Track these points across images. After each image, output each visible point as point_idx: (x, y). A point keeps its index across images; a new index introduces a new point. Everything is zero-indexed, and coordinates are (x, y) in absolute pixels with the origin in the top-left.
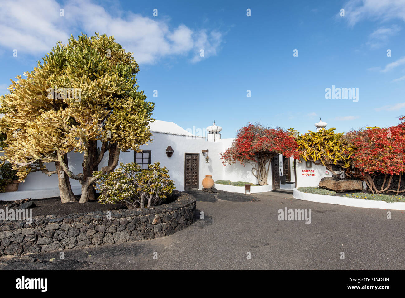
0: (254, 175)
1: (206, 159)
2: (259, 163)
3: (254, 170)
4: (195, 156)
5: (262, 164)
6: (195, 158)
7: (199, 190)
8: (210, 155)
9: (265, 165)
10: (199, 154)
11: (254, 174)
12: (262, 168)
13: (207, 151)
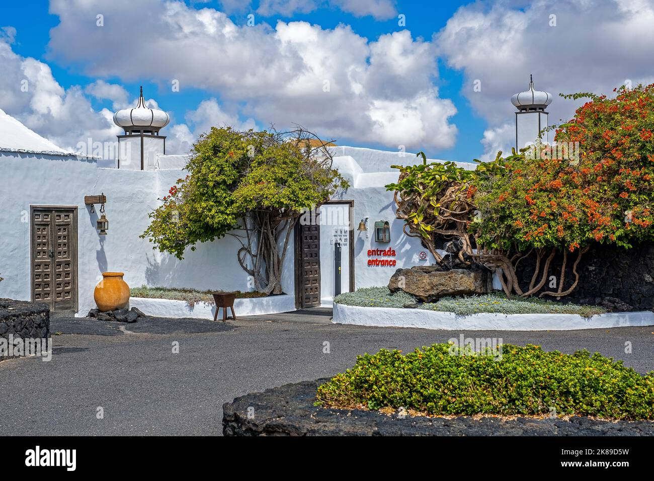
0: (245, 269)
1: (100, 223)
2: (259, 232)
3: (243, 253)
4: (63, 215)
5: (267, 239)
6: (63, 220)
7: (76, 316)
8: (110, 211)
9: (276, 240)
10: (76, 208)
11: (244, 265)
12: (267, 250)
13: (102, 199)
